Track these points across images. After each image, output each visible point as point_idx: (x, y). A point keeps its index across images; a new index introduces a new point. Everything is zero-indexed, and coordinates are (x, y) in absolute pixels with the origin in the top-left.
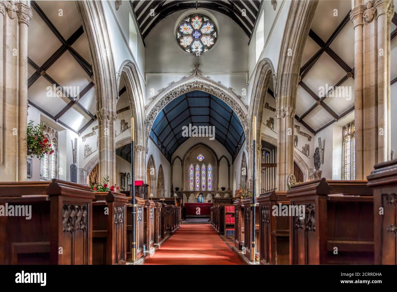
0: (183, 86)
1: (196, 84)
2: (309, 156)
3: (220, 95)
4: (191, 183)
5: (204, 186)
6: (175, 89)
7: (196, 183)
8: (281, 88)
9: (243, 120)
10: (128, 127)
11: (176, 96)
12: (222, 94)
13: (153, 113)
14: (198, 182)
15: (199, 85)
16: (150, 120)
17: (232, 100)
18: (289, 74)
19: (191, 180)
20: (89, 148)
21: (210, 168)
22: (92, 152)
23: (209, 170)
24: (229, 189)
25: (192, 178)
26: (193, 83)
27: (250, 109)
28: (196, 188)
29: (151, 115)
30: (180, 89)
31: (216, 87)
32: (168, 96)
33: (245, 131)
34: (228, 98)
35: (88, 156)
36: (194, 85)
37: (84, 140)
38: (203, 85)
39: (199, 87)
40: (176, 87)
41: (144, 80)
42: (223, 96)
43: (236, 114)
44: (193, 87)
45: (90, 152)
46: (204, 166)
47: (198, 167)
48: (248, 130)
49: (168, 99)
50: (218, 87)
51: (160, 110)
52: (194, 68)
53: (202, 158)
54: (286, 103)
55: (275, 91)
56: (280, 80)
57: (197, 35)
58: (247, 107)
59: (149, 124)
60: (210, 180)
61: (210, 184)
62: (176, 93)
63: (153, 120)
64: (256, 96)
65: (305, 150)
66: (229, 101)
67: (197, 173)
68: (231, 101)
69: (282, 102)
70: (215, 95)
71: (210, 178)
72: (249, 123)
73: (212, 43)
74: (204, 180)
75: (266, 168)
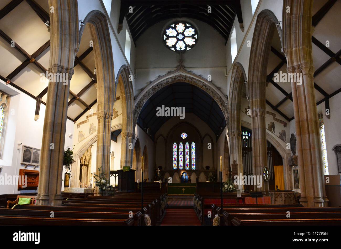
0: (168, 78)
1: (180, 77)
2: (286, 141)
3: (201, 86)
4: (174, 161)
5: (187, 165)
6: (161, 81)
7: (180, 161)
8: (252, 92)
9: (224, 108)
10: (118, 115)
11: (161, 87)
12: (204, 85)
13: (141, 103)
14: (182, 160)
15: (183, 78)
16: (138, 108)
17: (213, 91)
18: (257, 82)
19: (174, 159)
20: (82, 134)
21: (193, 146)
22: (85, 138)
23: (193, 148)
24: (214, 167)
25: (175, 156)
26: (177, 76)
27: (230, 98)
28: (180, 167)
29: (139, 104)
30: (165, 81)
31: (198, 80)
32: (154, 87)
33: (225, 118)
34: (209, 89)
35: (81, 142)
36: (178, 78)
37: (78, 126)
38: (186, 78)
39: (182, 79)
40: (162, 79)
41: (134, 75)
42: (204, 87)
43: (217, 103)
44: (177, 79)
45: (82, 138)
46: (187, 144)
47: (181, 144)
48: (228, 117)
49: (155, 90)
50: (199, 79)
51: (147, 99)
52: (178, 64)
53: (186, 136)
54: (257, 105)
55: (248, 95)
56: (251, 86)
57: (181, 37)
58: (227, 97)
59: (137, 112)
60: (194, 158)
61: (194, 162)
62: (162, 85)
63: (140, 108)
64: (234, 89)
65: (282, 136)
66: (210, 92)
67: (181, 151)
68: (211, 91)
69: (254, 104)
70: (197, 86)
71: (193, 156)
72: (229, 111)
73: (194, 43)
74: (187, 158)
75: (247, 152)
